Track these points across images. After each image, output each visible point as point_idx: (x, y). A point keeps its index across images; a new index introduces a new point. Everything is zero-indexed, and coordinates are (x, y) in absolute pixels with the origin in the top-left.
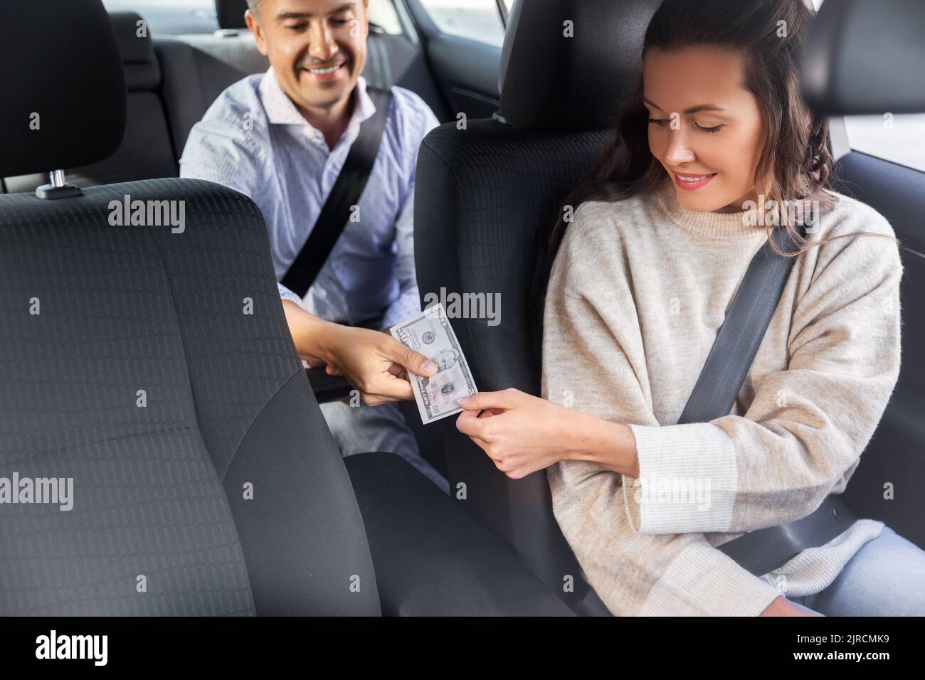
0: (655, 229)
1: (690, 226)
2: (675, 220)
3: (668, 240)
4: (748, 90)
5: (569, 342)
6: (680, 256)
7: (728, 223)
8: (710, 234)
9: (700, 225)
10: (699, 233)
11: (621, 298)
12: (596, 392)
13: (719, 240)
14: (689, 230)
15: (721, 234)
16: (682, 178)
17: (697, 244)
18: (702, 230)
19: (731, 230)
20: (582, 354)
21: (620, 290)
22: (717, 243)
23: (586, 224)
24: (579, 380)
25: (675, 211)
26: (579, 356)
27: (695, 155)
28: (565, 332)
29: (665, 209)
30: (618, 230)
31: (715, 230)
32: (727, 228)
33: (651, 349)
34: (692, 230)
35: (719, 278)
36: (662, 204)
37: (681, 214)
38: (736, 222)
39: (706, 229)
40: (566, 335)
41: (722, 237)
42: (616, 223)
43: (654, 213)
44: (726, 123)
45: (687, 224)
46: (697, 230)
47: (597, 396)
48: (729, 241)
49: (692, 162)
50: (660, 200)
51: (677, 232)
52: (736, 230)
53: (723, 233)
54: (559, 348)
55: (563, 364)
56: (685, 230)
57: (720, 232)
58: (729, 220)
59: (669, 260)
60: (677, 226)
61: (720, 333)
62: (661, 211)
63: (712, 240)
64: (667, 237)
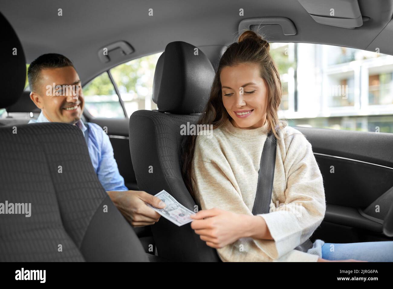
0: (228, 139)
1: (240, 136)
2: (234, 135)
3: (234, 141)
4: (262, 78)
5: (206, 182)
6: (240, 146)
7: (254, 132)
8: (248, 137)
9: (244, 134)
10: (244, 137)
11: (224, 162)
12: (221, 200)
13: (252, 139)
14: (240, 137)
15: (252, 137)
16: (240, 114)
17: (244, 141)
18: (245, 136)
19: (256, 134)
20: (213, 186)
21: (223, 159)
22: (251, 140)
23: (204, 137)
24: (213, 196)
25: (233, 132)
26: (212, 187)
27: (246, 103)
28: (204, 178)
29: (229, 132)
30: (217, 138)
31: (250, 135)
32: (254, 134)
33: (239, 180)
34: (241, 137)
35: (256, 152)
36: (227, 130)
37: (236, 132)
38: (257, 132)
39: (247, 135)
40: (205, 179)
41: (253, 138)
42: (215, 136)
43: (226, 133)
44: (256, 89)
45: (239, 135)
46: (243, 137)
47: (222, 201)
48: (256, 138)
49: (245, 106)
50: (226, 129)
51: (236, 138)
52: (257, 134)
53: (253, 136)
54: (203, 184)
55: (206, 191)
56: (239, 138)
57: (252, 136)
58: (255, 131)
59: (236, 148)
60: (235, 137)
61: (260, 173)
62: (228, 132)
63: (249, 139)
64: (233, 141)
